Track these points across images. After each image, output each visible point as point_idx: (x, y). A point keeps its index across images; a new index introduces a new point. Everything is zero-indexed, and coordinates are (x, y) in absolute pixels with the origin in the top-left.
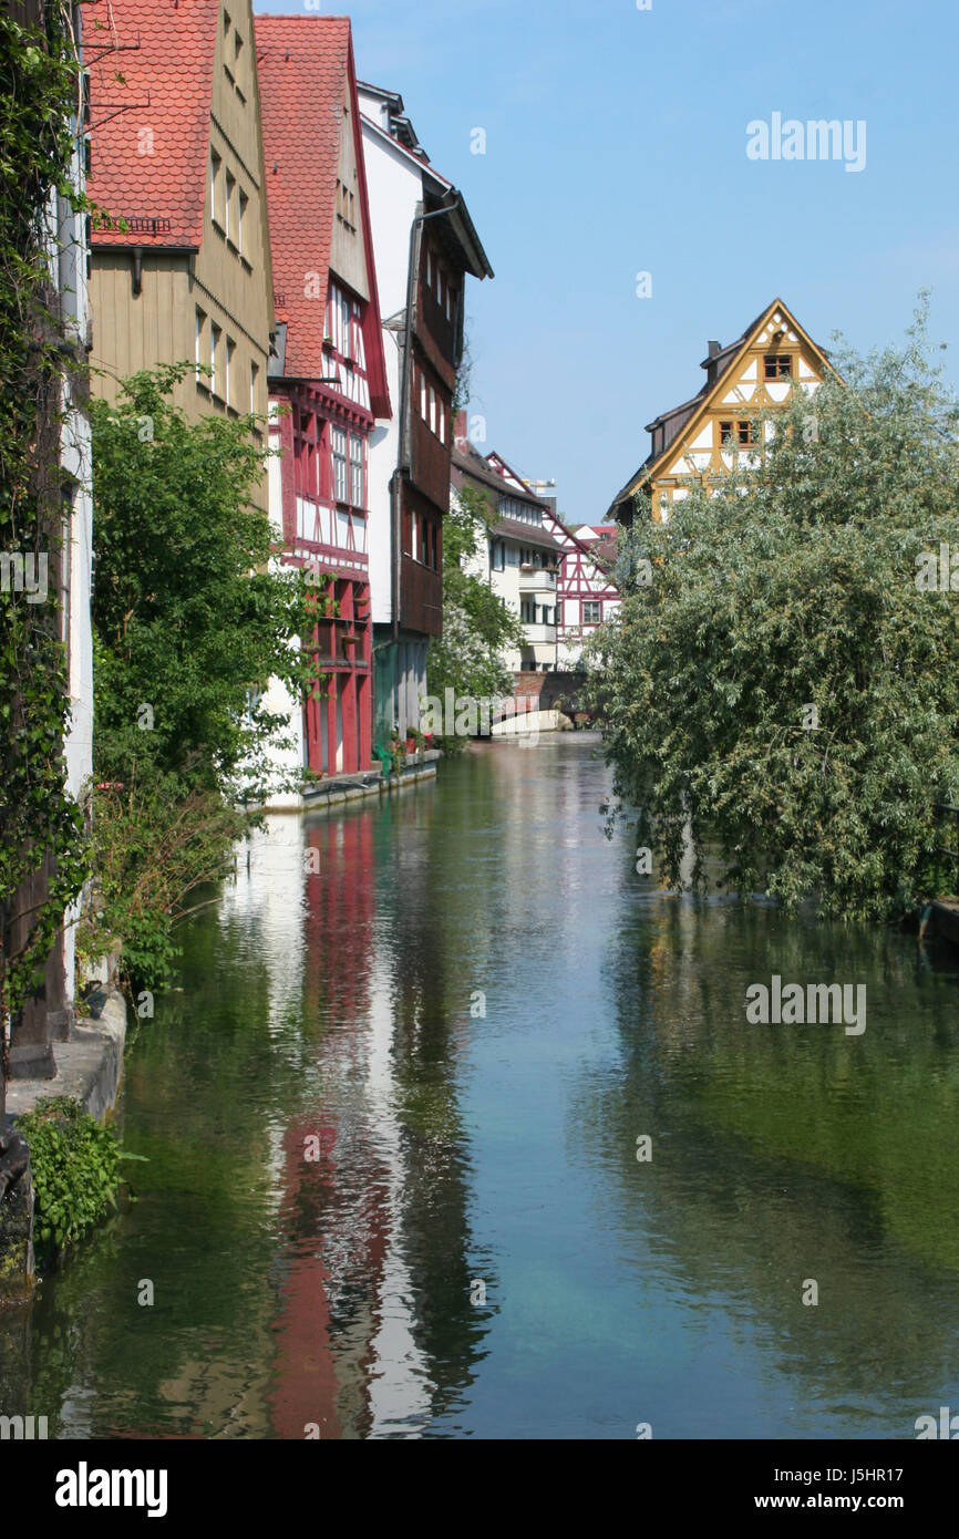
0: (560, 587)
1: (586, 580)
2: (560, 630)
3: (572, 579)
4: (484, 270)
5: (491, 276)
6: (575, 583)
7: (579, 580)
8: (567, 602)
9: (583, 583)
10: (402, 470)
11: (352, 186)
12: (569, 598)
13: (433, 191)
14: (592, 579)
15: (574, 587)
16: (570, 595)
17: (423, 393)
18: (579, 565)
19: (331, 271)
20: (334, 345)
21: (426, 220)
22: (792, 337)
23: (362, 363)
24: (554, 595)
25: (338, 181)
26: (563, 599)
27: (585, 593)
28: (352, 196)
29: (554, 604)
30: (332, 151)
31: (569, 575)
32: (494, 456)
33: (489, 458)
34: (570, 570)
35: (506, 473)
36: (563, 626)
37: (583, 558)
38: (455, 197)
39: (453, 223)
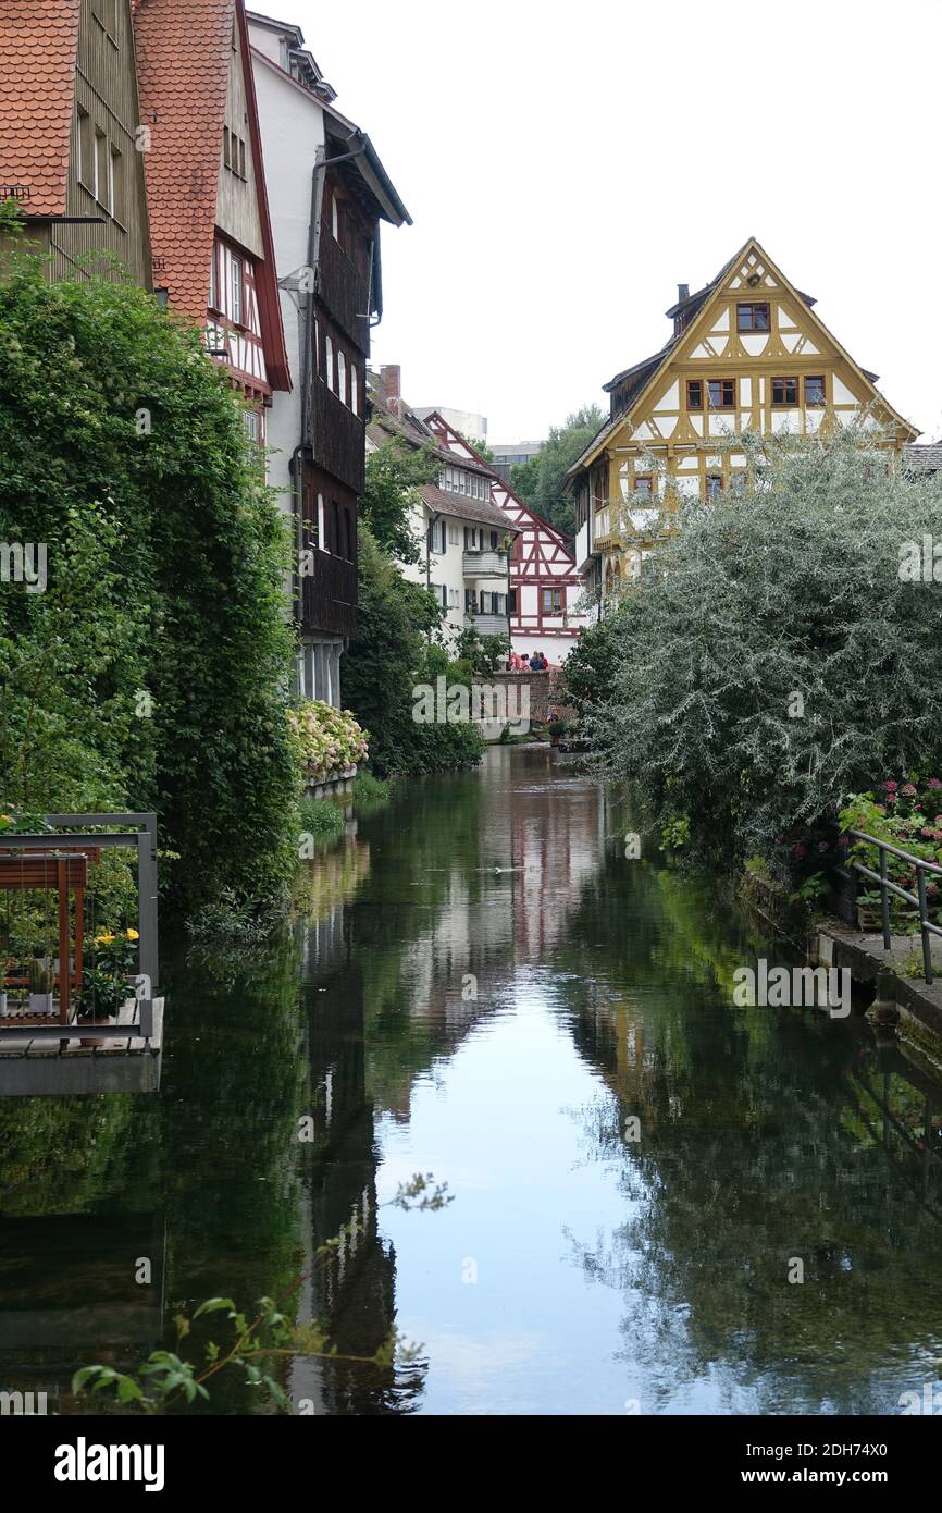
0: (514, 571)
1: (546, 563)
2: (514, 622)
3: (529, 561)
4: (400, 216)
5: (410, 222)
6: (532, 566)
7: (537, 562)
8: (524, 589)
9: (542, 566)
10: (304, 447)
11: (242, 132)
12: (527, 583)
13: (336, 133)
14: (553, 561)
15: (531, 571)
16: (527, 581)
17: (330, 358)
18: (537, 544)
19: (217, 229)
20: (223, 311)
21: (329, 167)
22: (769, 282)
23: (255, 328)
24: (505, 581)
25: (226, 129)
26: (520, 584)
27: (545, 577)
28: (242, 143)
29: (506, 592)
30: (217, 97)
31: (526, 556)
32: (435, 417)
33: (427, 421)
34: (527, 550)
35: (450, 437)
36: (519, 616)
37: (543, 536)
38: (361, 139)
39: (360, 167)
